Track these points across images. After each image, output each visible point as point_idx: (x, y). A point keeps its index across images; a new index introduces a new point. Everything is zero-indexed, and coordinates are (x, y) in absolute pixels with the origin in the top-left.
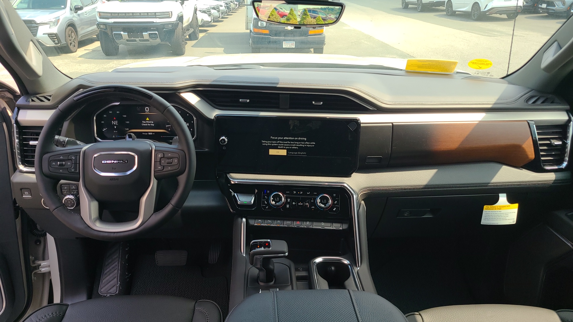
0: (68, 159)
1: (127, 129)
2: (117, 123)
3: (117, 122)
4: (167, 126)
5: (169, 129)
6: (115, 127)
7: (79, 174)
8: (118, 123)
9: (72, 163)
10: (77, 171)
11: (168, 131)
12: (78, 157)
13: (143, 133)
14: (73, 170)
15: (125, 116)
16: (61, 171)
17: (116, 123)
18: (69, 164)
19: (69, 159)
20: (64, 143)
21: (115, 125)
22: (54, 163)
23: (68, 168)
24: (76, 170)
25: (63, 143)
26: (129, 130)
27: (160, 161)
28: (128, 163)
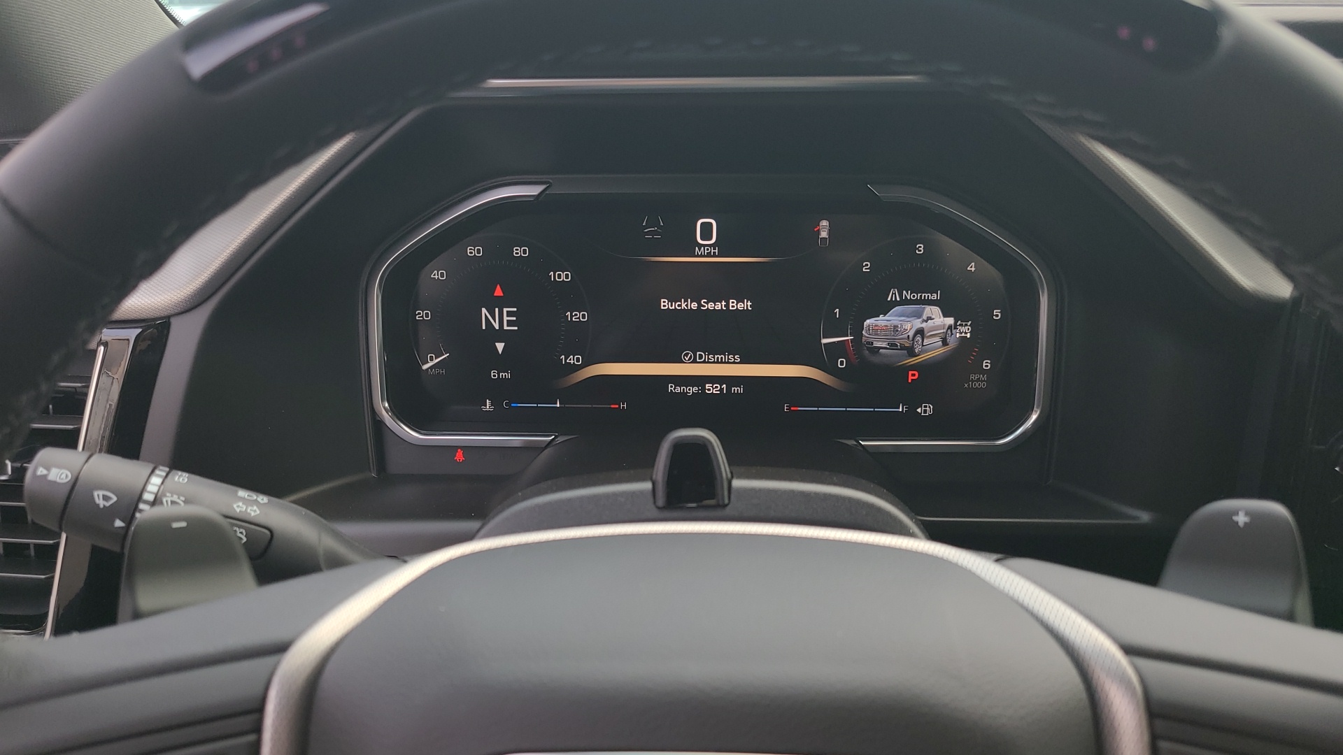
1: (571, 359)
2: (510, 323)
3: (509, 314)
4: (825, 341)
5: (842, 363)
6: (500, 346)
8: (520, 319)
11: (829, 368)
13: (671, 388)
15: (564, 276)
17: (506, 318)
21: (501, 335)
25: (119, 523)
26: (586, 364)
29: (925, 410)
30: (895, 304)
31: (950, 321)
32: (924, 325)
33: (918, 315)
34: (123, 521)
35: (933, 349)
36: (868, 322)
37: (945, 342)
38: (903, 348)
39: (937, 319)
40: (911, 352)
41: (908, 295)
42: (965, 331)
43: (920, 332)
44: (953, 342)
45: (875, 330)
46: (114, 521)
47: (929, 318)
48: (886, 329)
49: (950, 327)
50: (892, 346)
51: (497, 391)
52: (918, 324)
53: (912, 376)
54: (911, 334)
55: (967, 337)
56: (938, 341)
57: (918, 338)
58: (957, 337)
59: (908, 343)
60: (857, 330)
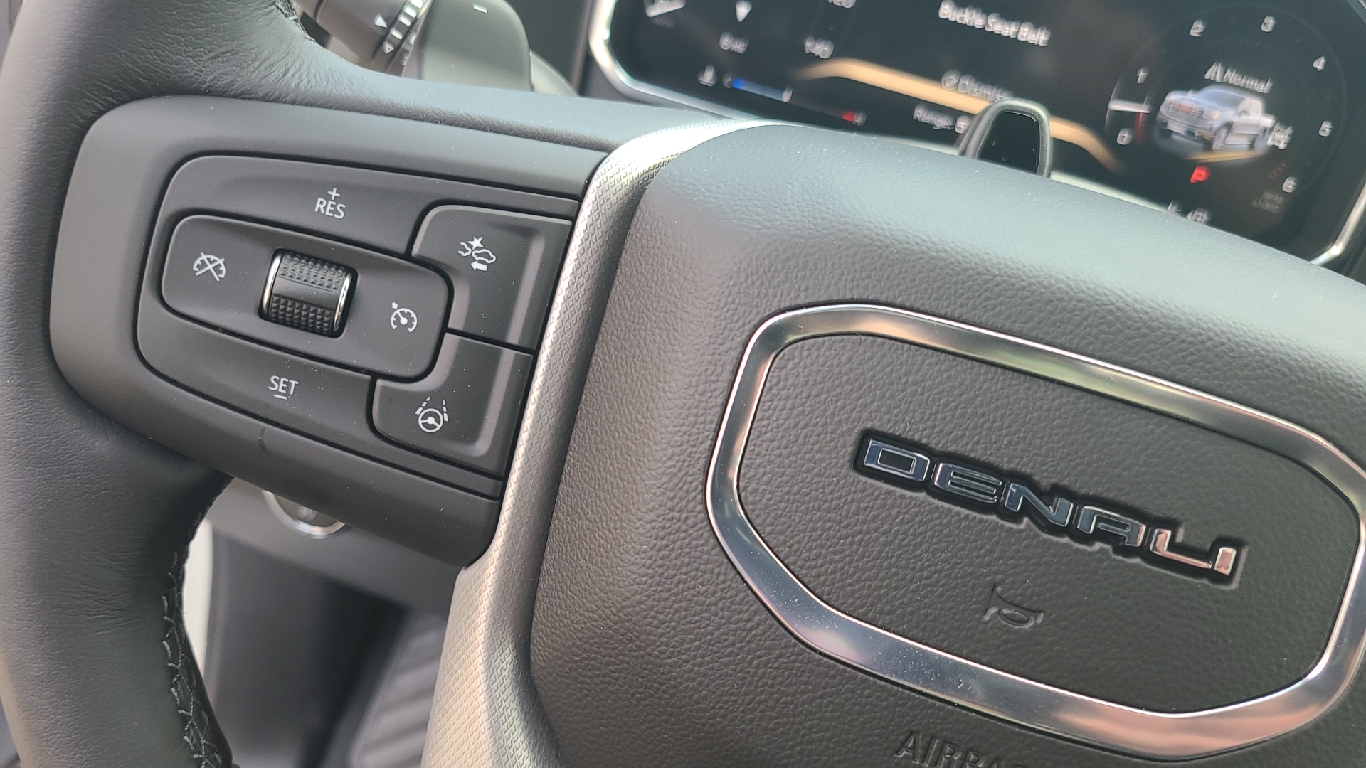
0: (407, 256)
1: (818, 51)
5: (1124, 137)
7: (486, 484)
9: (445, 329)
10: (482, 447)
12: (537, 251)
14: (430, 421)
16: (278, 386)
18: (402, 316)
19: (423, 262)
20: (393, 21)
22: (210, 264)
23: (376, 375)
24: (472, 435)
28: (1234, 585)
29: (1198, 217)
30: (1211, 83)
31: (1268, 121)
32: (1235, 119)
33: (1234, 103)
35: (1234, 150)
36: (1173, 97)
37: (1252, 146)
38: (1201, 138)
39: (1254, 114)
40: (1208, 145)
41: (1232, 76)
42: (1281, 139)
43: (1229, 126)
44: (1260, 149)
45: (1178, 109)
47: (1246, 112)
48: (1189, 112)
49: (1265, 130)
50: (1190, 133)
51: (726, 62)
52: (1229, 115)
53: (1199, 175)
54: (1216, 125)
55: (1282, 146)
56: (1244, 142)
57: (1223, 132)
58: (1270, 142)
59: (1208, 135)
60: (1157, 103)
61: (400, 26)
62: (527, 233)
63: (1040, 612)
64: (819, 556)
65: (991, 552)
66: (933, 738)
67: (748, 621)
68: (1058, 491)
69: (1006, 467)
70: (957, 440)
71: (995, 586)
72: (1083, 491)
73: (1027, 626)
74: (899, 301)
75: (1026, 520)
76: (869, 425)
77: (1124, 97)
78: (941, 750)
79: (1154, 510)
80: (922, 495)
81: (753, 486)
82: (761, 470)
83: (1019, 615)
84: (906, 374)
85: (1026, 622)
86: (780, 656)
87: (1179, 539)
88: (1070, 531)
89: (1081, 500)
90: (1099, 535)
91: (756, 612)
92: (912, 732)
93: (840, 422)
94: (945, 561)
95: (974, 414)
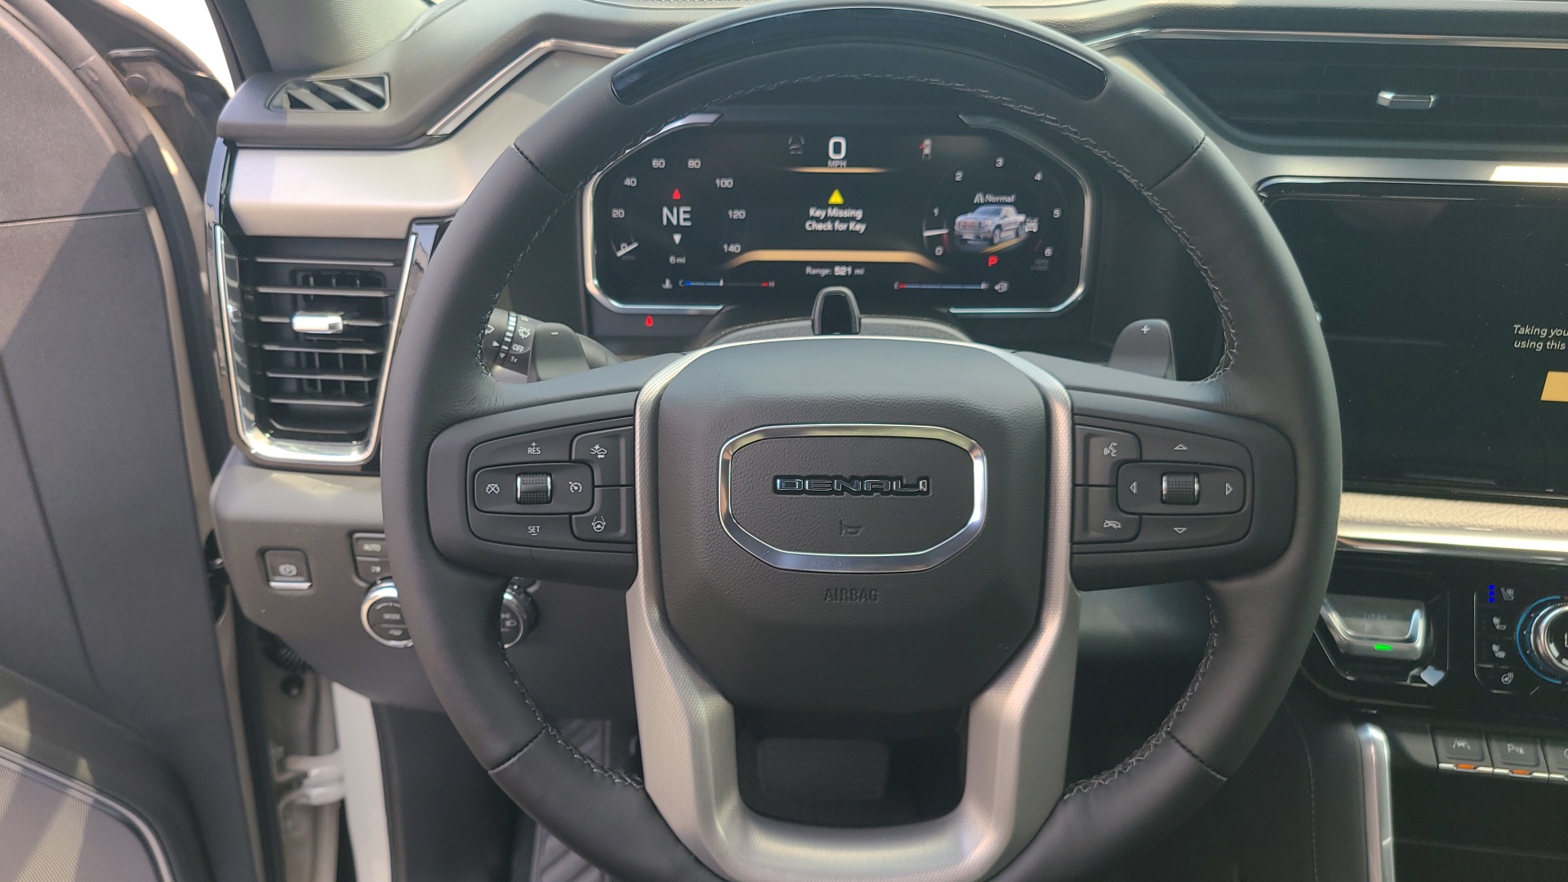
0: (570, 460)
1: (732, 248)
2: (685, 220)
3: (685, 212)
4: (927, 233)
6: (677, 238)
7: (628, 547)
8: (692, 216)
9: (594, 486)
10: (623, 531)
12: (623, 443)
13: (809, 270)
14: (599, 526)
15: (727, 183)
16: (532, 530)
17: (682, 216)
18: (574, 486)
19: (576, 461)
20: (501, 342)
21: (678, 229)
22: (493, 487)
23: (571, 514)
24: (618, 528)
25: (495, 344)
26: (744, 251)
27: (1116, 486)
28: (931, 494)
29: (1002, 287)
30: (979, 205)
31: (1021, 218)
32: (1001, 222)
33: (997, 213)
34: (498, 342)
35: (1008, 240)
36: (959, 219)
37: (1017, 235)
38: (985, 239)
39: (1011, 216)
40: (991, 242)
41: (990, 198)
42: (1033, 226)
43: (999, 227)
44: (1023, 236)
45: (965, 226)
46: (492, 343)
47: (1005, 216)
48: (972, 225)
49: (1021, 224)
50: (978, 237)
51: (675, 272)
52: (997, 220)
53: (993, 261)
54: (992, 228)
55: (1035, 230)
56: (1012, 234)
57: (997, 232)
58: (1027, 230)
59: (989, 236)
60: (951, 225)
61: (507, 343)
62: (616, 436)
63: (860, 527)
64: (771, 532)
65: (836, 509)
66: (836, 589)
67: (752, 566)
68: (853, 478)
69: (831, 475)
70: (809, 470)
71: (841, 522)
72: (863, 475)
73: (858, 534)
74: (772, 423)
75: (845, 493)
76: (775, 474)
77: (929, 229)
78: (841, 592)
79: (892, 474)
80: (804, 495)
81: (738, 512)
82: (740, 505)
83: (854, 530)
84: (784, 450)
85: (856, 533)
86: (768, 577)
87: (904, 482)
88: (862, 492)
89: (862, 479)
90: (874, 490)
91: (754, 561)
92: (828, 590)
93: (764, 477)
94: (820, 518)
95: (814, 458)
